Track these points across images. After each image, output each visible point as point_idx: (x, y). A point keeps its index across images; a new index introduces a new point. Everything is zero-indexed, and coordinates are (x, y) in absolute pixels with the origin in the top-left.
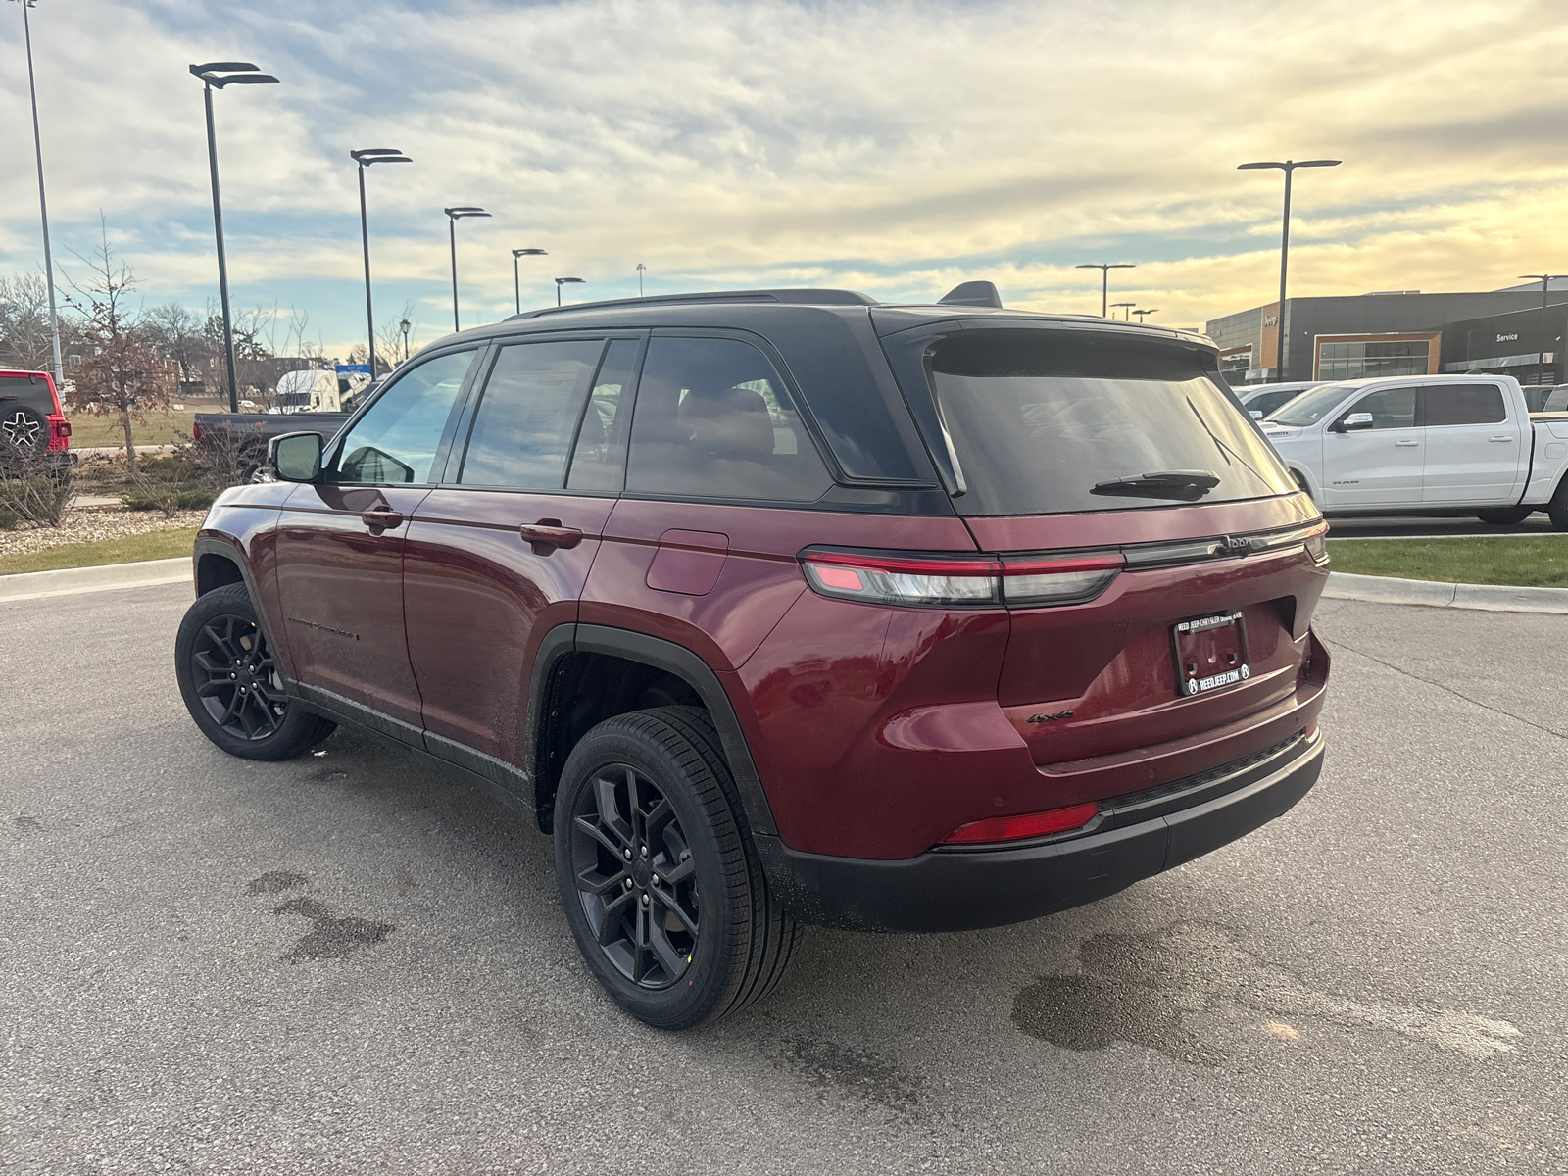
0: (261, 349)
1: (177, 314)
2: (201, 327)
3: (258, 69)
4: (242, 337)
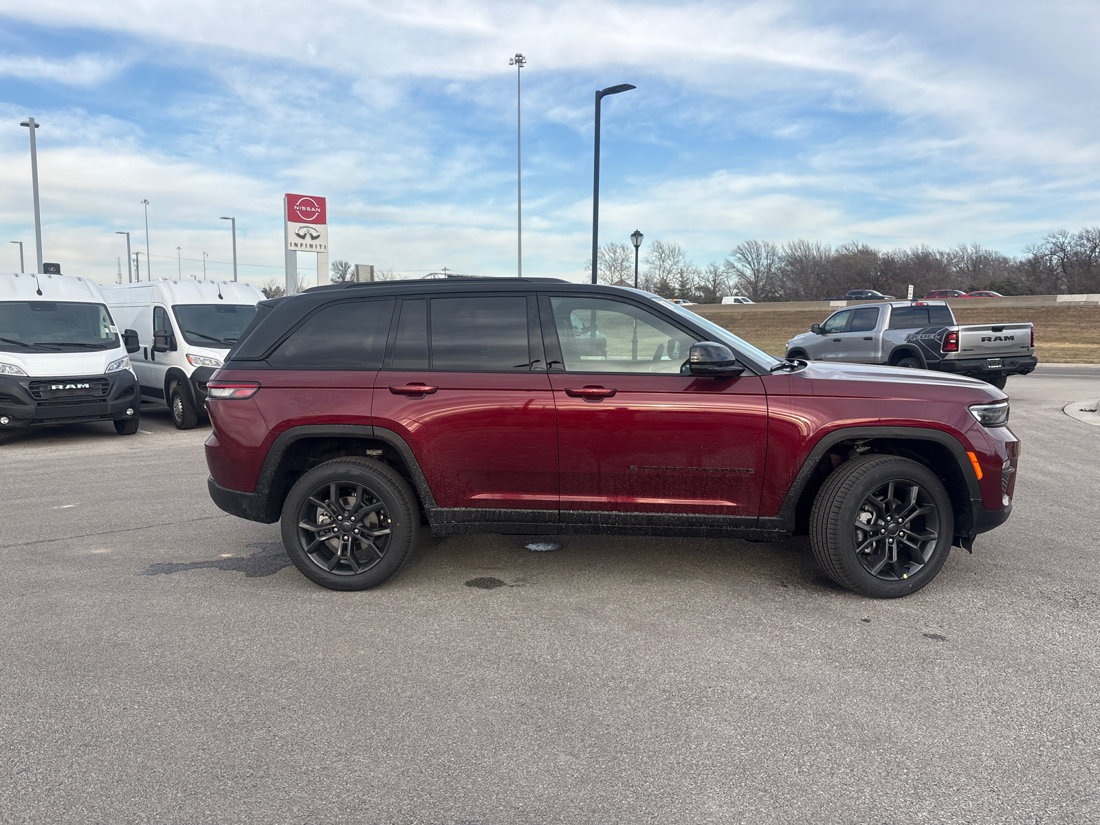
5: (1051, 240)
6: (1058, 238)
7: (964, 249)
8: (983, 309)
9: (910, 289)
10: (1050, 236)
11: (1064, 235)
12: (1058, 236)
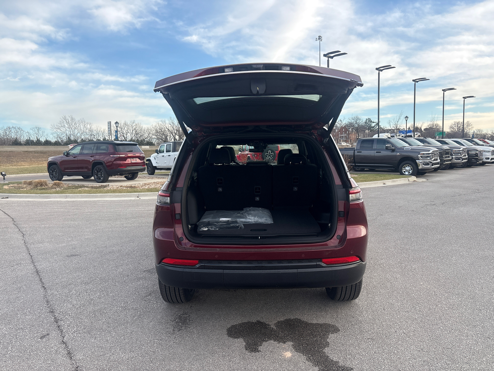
0: (381, 127)
1: (358, 119)
2: (364, 121)
3: (340, 52)
4: (375, 124)
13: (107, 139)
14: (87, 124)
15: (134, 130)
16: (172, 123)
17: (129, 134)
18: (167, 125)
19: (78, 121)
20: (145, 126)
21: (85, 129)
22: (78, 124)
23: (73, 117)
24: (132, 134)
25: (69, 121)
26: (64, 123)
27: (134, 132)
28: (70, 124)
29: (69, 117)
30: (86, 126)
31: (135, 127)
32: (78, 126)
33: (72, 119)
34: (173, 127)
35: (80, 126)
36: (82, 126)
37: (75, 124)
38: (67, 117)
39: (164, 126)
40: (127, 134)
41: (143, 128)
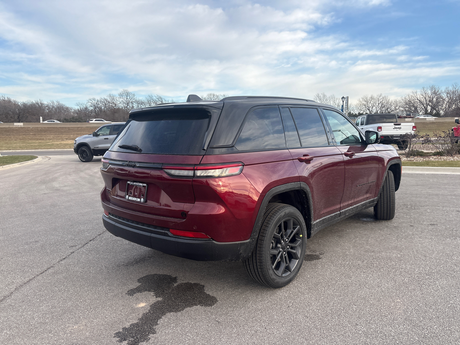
5: (90, 101)
6: (92, 101)
7: (53, 102)
8: (85, 127)
9: (41, 118)
10: (89, 100)
11: (94, 99)
12: (92, 100)
13: (352, 113)
14: (336, 100)
15: (380, 103)
16: (425, 94)
17: (374, 108)
18: (419, 96)
19: (329, 97)
20: (392, 99)
21: (334, 104)
22: (328, 100)
23: (325, 94)
24: (378, 107)
25: (321, 98)
26: (317, 100)
27: (380, 105)
28: (322, 100)
29: (322, 94)
30: (335, 101)
31: (381, 100)
32: (328, 102)
33: (324, 96)
34: (425, 98)
35: (330, 102)
36: (332, 102)
37: (326, 101)
38: (320, 95)
39: (415, 97)
40: (372, 108)
41: (390, 101)
